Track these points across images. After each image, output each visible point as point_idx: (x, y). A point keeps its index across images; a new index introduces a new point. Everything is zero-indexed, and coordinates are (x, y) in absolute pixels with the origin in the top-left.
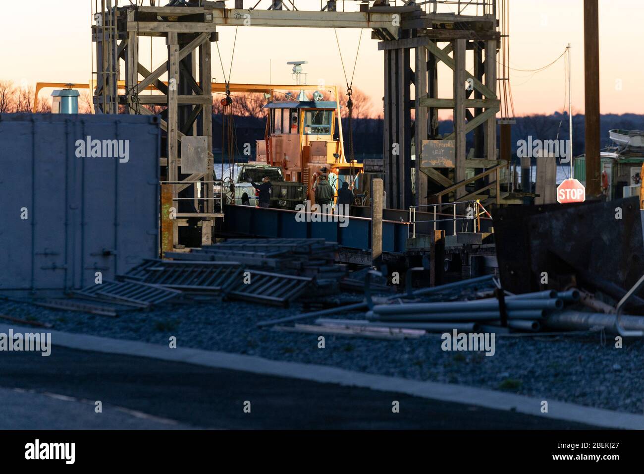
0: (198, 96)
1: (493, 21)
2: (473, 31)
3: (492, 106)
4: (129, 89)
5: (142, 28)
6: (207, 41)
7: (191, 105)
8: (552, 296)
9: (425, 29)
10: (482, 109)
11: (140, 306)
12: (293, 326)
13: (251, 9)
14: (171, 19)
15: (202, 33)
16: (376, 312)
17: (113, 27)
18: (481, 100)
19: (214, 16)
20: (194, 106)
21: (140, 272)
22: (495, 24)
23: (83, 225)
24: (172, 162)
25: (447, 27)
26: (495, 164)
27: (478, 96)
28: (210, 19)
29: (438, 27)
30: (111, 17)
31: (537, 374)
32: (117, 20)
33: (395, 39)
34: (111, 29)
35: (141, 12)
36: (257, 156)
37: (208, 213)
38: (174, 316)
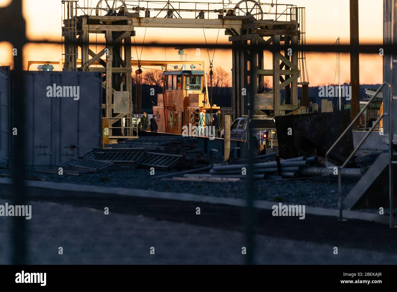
0: (123, 68)
1: (296, 24)
2: (284, 30)
3: (295, 74)
4: (83, 64)
5: (91, 28)
6: (129, 36)
7: (119, 74)
8: (304, 159)
9: (257, 29)
10: (289, 75)
11: (91, 171)
12: (172, 178)
13: (155, 17)
14: (108, 23)
15: (126, 31)
16: (215, 170)
17: (74, 28)
18: (289, 71)
19: (133, 21)
20: (121, 74)
21: (92, 155)
22: (297, 26)
23: (60, 131)
24: (109, 106)
25: (269, 28)
26: (297, 108)
27: (287, 68)
28: (131, 23)
29: (264, 28)
30: (73, 22)
31: (293, 195)
32: (77, 24)
33: (239, 35)
34: (73, 29)
35: (90, 19)
36: (158, 103)
37: (129, 136)
38: (109, 175)
